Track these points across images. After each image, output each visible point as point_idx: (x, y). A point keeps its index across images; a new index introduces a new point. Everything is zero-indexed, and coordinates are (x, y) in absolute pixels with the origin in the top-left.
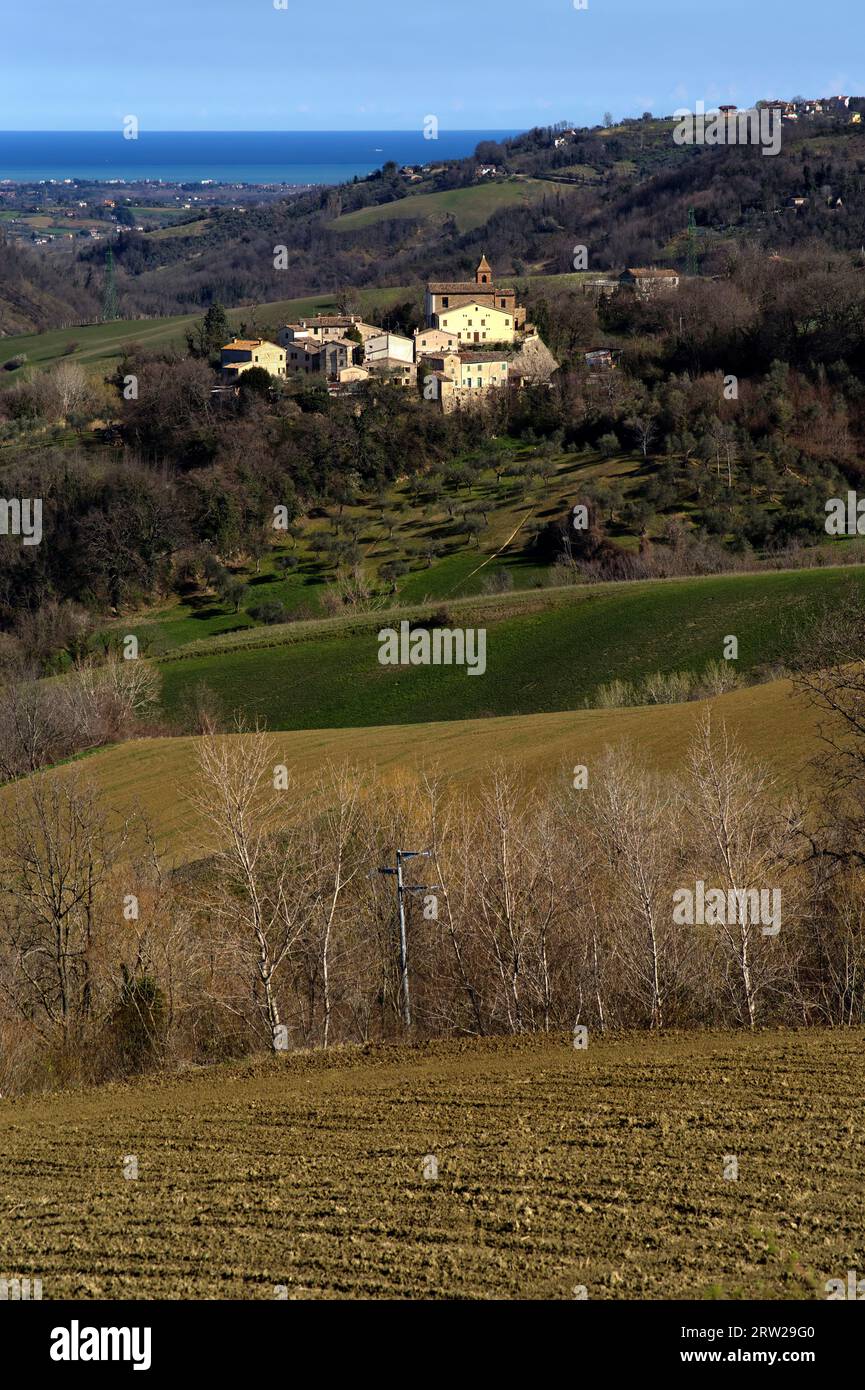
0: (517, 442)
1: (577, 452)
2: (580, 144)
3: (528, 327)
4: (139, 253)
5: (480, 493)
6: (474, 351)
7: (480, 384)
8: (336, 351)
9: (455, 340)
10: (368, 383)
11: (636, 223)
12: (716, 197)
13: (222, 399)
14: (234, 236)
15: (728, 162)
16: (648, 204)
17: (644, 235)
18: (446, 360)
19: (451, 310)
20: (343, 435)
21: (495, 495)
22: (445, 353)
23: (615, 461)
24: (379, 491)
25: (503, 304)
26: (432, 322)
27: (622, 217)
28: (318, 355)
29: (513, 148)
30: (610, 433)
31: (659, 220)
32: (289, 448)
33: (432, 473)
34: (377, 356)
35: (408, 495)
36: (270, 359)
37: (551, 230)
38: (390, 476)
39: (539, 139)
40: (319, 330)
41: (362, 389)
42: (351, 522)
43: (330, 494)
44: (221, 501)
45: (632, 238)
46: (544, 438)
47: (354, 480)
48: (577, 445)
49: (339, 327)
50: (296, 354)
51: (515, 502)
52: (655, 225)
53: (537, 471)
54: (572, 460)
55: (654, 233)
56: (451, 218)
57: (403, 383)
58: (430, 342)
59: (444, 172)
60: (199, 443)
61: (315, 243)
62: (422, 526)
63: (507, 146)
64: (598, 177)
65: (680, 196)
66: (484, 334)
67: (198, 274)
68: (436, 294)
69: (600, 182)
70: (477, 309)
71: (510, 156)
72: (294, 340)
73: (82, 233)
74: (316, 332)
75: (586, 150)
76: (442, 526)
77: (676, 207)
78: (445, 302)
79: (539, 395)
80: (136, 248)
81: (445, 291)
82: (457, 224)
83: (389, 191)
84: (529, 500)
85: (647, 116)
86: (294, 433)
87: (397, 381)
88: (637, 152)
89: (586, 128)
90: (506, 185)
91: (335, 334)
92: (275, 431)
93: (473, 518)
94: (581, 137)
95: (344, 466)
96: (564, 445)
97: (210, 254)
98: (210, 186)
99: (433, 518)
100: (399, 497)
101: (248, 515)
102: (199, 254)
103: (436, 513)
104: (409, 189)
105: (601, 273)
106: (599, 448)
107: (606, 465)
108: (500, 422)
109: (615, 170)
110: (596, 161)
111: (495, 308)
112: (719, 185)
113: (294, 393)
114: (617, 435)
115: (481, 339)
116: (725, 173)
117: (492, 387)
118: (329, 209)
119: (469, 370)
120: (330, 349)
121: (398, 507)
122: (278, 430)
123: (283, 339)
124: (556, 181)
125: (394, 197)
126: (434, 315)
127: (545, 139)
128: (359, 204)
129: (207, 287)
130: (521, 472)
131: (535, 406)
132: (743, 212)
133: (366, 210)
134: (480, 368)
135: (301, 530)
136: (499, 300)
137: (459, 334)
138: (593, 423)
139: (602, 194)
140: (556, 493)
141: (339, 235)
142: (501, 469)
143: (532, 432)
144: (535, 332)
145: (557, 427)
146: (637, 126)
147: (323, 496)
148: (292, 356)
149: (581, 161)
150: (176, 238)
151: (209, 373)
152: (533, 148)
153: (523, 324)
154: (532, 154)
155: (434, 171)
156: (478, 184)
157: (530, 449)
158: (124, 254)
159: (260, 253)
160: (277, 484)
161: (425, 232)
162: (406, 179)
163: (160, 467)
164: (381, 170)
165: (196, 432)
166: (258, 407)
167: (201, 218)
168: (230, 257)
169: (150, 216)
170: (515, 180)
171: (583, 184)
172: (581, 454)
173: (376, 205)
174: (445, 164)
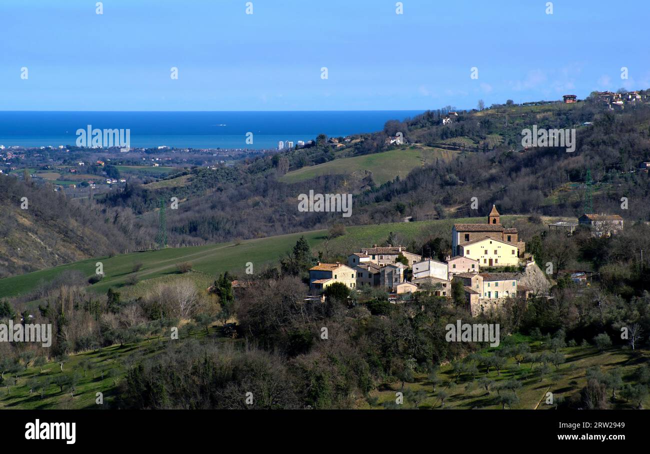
0: (527, 339)
1: (576, 346)
2: (461, 122)
3: (527, 256)
4: (140, 198)
5: (505, 374)
6: (491, 272)
7: (497, 296)
8: (392, 271)
9: (476, 264)
10: (417, 294)
11: (525, 179)
12: (585, 161)
13: (313, 305)
14: (211, 186)
15: (593, 136)
16: (532, 166)
17: (533, 188)
18: (473, 278)
19: (472, 243)
20: (404, 330)
21: (518, 377)
22: (472, 274)
23: (609, 353)
24: (429, 371)
25: (509, 239)
26: (458, 252)
27: (514, 175)
28: (378, 274)
29: (412, 125)
30: (603, 333)
31: (544, 177)
32: (364, 340)
33: (467, 360)
34: (421, 275)
35: (451, 375)
36: (345, 276)
37: (453, 184)
38: (436, 360)
39: (431, 118)
40: (376, 257)
41: (414, 299)
42: (413, 394)
43: (394, 374)
44: (319, 378)
45: (523, 190)
46: (549, 335)
47: (411, 364)
48: (576, 341)
49: (391, 254)
50: (362, 274)
51: (535, 382)
52: (541, 181)
53: (549, 360)
54: (573, 352)
55: (540, 186)
56: (368, 174)
57: (441, 294)
58: (460, 266)
59: (362, 142)
60: (300, 337)
61: (270, 192)
62: (464, 398)
63: (408, 123)
64: (475, 146)
65: (558, 160)
66: (496, 260)
67: (186, 213)
68: (460, 232)
69: (477, 150)
70: (491, 242)
71: (410, 130)
72: (360, 263)
73: (83, 184)
74: (374, 258)
75: (466, 126)
76: (481, 398)
77: (555, 168)
78: (467, 237)
79: (540, 304)
80: (138, 195)
81: (467, 230)
82: (373, 178)
83: (323, 155)
84: (546, 380)
85: (510, 103)
86: (367, 329)
87: (437, 293)
88: (503, 128)
89: (465, 111)
90: (408, 151)
91: (388, 260)
92: (353, 328)
93: (505, 393)
94: (461, 117)
95: (404, 354)
96: (567, 340)
97: (193, 200)
98: (165, 150)
99: (473, 393)
100: (444, 377)
101: (338, 388)
102: (185, 199)
103: (474, 389)
104: (337, 154)
105: (522, 216)
106: (596, 344)
107: (602, 357)
108: (514, 323)
109: (487, 140)
110: (473, 135)
111: (503, 241)
112: (587, 152)
113: (365, 301)
114: (609, 335)
115: (494, 264)
116: (592, 144)
117: (508, 299)
118: (280, 168)
119: (489, 286)
120: (388, 270)
121: (445, 384)
122: (356, 328)
123: (352, 262)
124: (444, 148)
125: (326, 159)
126: (459, 246)
127: (435, 119)
128: (300, 164)
129: (193, 223)
130: (538, 360)
131: (539, 312)
132: (607, 172)
133: (305, 169)
134: (497, 285)
135: (376, 399)
136: (506, 236)
137: (478, 260)
138: (586, 325)
139: (490, 158)
140: (565, 376)
141: (288, 186)
142: (520, 357)
143: (539, 331)
144: (533, 259)
145: (558, 328)
146: (503, 110)
147: (389, 375)
148: (359, 275)
149: (462, 134)
150: (167, 188)
151: (303, 287)
152: (427, 124)
153: (523, 253)
154: (426, 129)
155: (354, 141)
156: (387, 150)
157: (537, 343)
158: (129, 199)
159: (231, 199)
160: (357, 366)
161: (349, 184)
162: (334, 146)
163: (272, 353)
164: (315, 140)
165: (297, 329)
166: (341, 311)
167: (185, 174)
168: (209, 201)
169: (131, 172)
170: (414, 147)
171: (464, 151)
172: (579, 348)
173: (313, 165)
174: (361, 136)
